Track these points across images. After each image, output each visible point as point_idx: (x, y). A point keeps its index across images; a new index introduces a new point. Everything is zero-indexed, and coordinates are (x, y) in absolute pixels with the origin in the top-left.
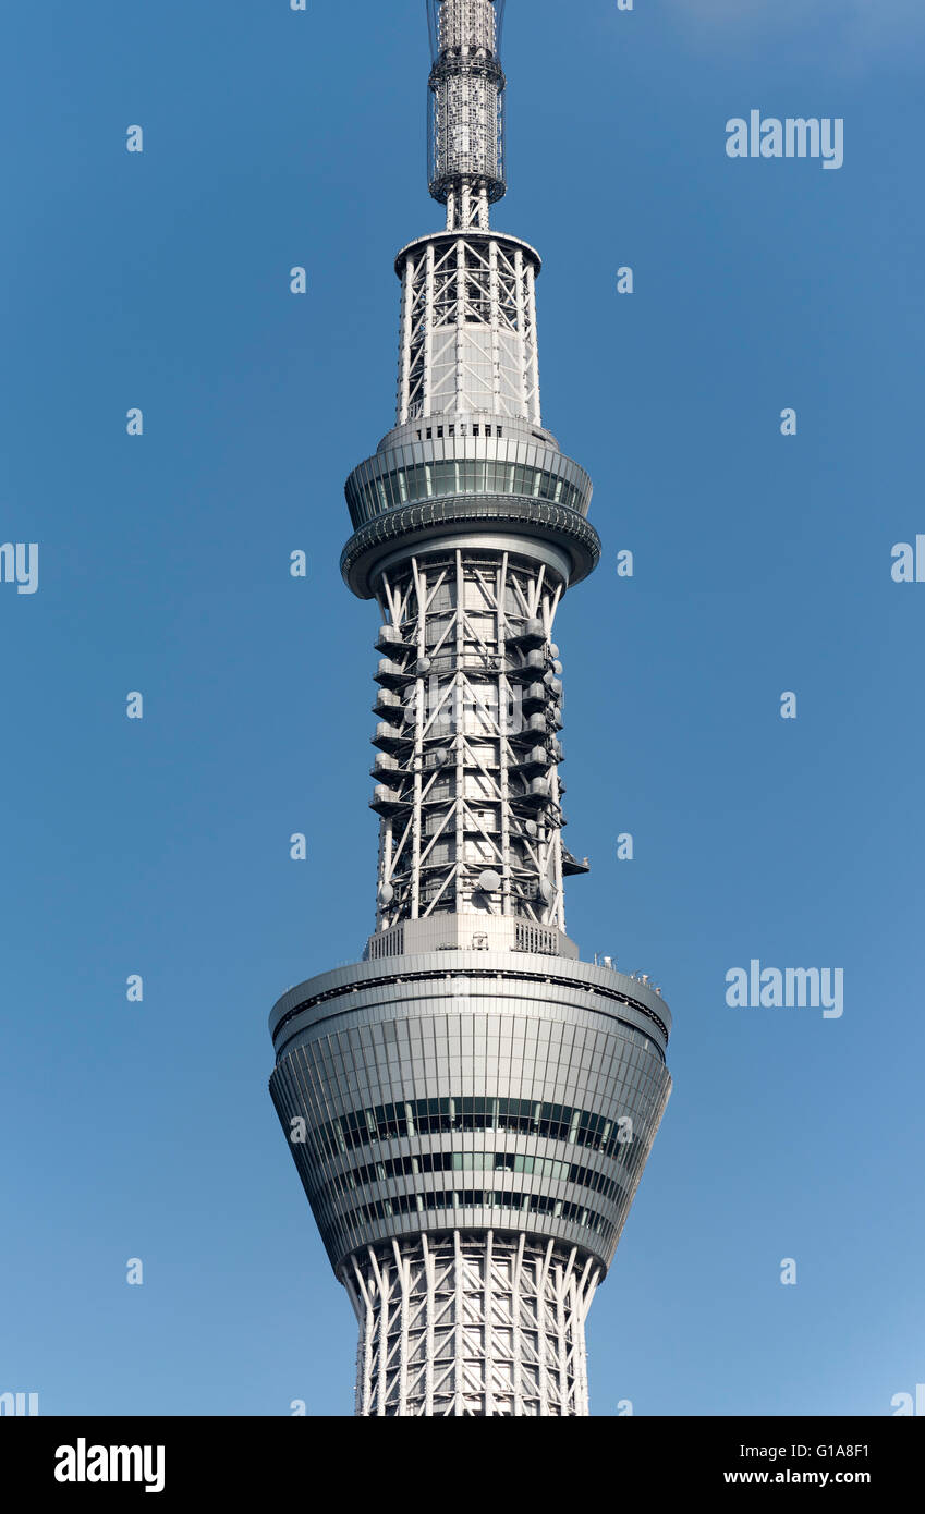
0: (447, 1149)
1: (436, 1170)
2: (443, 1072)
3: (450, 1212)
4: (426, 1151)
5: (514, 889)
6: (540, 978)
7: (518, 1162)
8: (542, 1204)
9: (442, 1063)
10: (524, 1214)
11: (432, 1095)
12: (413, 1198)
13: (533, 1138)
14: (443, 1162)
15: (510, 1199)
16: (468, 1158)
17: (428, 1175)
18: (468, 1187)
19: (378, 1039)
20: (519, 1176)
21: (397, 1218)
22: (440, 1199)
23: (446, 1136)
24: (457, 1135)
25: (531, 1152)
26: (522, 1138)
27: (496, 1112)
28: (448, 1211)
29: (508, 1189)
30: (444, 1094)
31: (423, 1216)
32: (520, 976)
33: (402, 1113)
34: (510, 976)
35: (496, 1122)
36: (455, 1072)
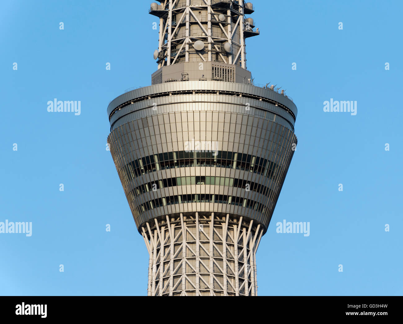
0: (173, 176)
1: (169, 186)
2: (169, 140)
3: (177, 205)
4: (164, 177)
5: (213, 47)
6: (214, 92)
7: (207, 180)
8: (221, 198)
9: (168, 136)
10: (212, 204)
11: (165, 151)
12: (161, 200)
13: (213, 168)
14: (172, 182)
15: (205, 197)
16: (183, 179)
17: (166, 189)
18: (184, 193)
19: (141, 126)
20: (208, 186)
21: (155, 209)
22: (172, 200)
23: (173, 170)
24: (177, 169)
25: (213, 175)
26: (208, 168)
27: (195, 157)
28: (176, 205)
29: (203, 193)
30: (170, 150)
31: (165, 208)
32: (203, 92)
33: (153, 160)
34: (198, 92)
35: (195, 161)
36: (174, 139)
